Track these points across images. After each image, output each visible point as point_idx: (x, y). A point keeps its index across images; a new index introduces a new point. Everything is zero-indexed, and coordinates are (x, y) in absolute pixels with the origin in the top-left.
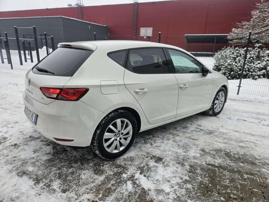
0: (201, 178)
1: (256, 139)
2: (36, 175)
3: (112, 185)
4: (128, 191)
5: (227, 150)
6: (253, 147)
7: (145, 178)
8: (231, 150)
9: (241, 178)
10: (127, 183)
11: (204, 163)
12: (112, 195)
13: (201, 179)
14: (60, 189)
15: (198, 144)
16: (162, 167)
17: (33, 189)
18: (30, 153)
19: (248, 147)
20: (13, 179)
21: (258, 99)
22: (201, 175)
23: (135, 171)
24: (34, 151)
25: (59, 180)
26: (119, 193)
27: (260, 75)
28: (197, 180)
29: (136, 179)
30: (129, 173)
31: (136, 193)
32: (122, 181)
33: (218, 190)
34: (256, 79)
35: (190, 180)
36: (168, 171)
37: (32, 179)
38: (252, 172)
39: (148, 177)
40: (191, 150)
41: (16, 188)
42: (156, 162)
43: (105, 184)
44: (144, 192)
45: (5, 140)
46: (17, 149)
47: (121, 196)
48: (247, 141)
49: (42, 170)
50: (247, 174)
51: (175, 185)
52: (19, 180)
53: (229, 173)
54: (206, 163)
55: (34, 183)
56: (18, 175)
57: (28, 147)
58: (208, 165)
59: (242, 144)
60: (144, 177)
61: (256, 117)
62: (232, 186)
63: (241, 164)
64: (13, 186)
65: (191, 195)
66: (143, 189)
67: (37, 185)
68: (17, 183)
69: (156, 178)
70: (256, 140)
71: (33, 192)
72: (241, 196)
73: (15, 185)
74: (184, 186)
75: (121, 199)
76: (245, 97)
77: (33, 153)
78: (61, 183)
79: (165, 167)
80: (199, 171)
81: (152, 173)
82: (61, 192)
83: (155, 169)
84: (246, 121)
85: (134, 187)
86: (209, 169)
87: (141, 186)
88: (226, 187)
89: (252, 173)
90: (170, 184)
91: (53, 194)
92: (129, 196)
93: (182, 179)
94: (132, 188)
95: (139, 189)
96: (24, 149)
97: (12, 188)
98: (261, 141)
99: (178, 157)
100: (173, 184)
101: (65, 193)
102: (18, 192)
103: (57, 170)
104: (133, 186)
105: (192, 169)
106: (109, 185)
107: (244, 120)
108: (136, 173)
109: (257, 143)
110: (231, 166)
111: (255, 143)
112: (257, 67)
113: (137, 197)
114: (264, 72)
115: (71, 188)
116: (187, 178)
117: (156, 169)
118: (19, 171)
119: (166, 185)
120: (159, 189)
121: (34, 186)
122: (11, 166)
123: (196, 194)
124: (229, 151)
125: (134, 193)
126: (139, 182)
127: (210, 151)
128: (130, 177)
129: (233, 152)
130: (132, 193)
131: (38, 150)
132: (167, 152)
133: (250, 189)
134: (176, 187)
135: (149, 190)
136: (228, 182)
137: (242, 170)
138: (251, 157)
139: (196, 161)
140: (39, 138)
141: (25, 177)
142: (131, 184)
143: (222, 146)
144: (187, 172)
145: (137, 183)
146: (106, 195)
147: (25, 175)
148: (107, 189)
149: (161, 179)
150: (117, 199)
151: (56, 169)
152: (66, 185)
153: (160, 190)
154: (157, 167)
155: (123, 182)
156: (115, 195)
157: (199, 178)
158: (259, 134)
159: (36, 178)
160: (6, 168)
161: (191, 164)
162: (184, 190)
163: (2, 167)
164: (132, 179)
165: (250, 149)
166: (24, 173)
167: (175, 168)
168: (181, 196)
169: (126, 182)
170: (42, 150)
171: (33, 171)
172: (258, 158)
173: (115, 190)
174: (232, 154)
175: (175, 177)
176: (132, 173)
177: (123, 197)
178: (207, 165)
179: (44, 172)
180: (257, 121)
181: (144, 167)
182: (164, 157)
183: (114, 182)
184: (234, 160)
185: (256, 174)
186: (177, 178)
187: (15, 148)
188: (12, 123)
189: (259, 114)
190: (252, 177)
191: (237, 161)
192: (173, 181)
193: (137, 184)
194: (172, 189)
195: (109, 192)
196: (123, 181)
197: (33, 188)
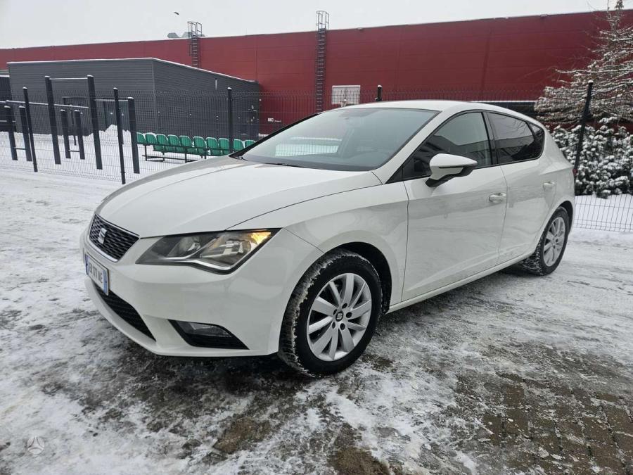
0: (487, 404)
1: (615, 322)
2: (89, 392)
3: (271, 416)
4: (310, 431)
5: (547, 346)
6: (610, 339)
7: (351, 403)
8: (557, 346)
9: (583, 407)
10: (307, 412)
11: (492, 372)
12: (270, 437)
13: (486, 407)
14: (144, 422)
15: (475, 331)
16: (392, 379)
17: (80, 423)
18: (73, 344)
19: (597, 340)
20: (31, 398)
21: (612, 240)
22: (487, 398)
23: (325, 387)
24: (84, 341)
25: (144, 403)
26: (289, 434)
27: (616, 187)
28: (477, 409)
29: (330, 405)
30: (311, 391)
31: (329, 434)
32: (296, 408)
33: (530, 431)
34: (605, 197)
35: (459, 407)
36: (406, 389)
37: (78, 401)
38: (610, 393)
39: (357, 401)
40: (460, 344)
41: (37, 418)
42: (376, 367)
43: (253, 414)
44: (349, 433)
45: (15, 316)
46: (44, 335)
47: (292, 441)
48: (594, 326)
49: (103, 381)
50: (598, 396)
51: (425, 420)
52: (47, 402)
53: (556, 395)
54: (497, 373)
55: (82, 408)
56: (44, 391)
57: (68, 331)
58: (503, 376)
59: (583, 334)
60: (348, 400)
61: (610, 277)
62: (563, 422)
63: (582, 376)
64: (32, 414)
65: (465, 441)
66: (347, 425)
67: (90, 414)
68: (41, 408)
69: (376, 403)
70: (616, 325)
71: (79, 430)
72: (588, 445)
73: (37, 412)
74: (447, 421)
75: (293, 448)
76: (582, 233)
77: (81, 344)
78: (147, 410)
79: (397, 379)
80: (480, 389)
81: (367, 392)
82: (148, 428)
83: (374, 382)
84: (587, 284)
85: (324, 421)
86: (506, 386)
87: (341, 419)
88: (549, 425)
89: (610, 395)
90: (411, 416)
91: (128, 434)
92: (312, 440)
93: (439, 406)
94: (318, 424)
95: (337, 427)
96: (60, 336)
97: (30, 420)
98: (627, 328)
99: (428, 359)
100: (419, 416)
101: (157, 431)
102: (43, 428)
103: (137, 382)
104: (323, 419)
105: (465, 385)
106: (264, 416)
107: (582, 283)
108: (328, 391)
109: (617, 332)
110: (557, 380)
111: (613, 331)
112: (607, 170)
113: (332, 442)
114: (624, 181)
115: (171, 421)
116: (454, 404)
117: (377, 383)
118: (46, 383)
119: (401, 418)
120: (385, 426)
121: (82, 416)
122: (28, 372)
123: (475, 439)
124: (551, 347)
125: (326, 435)
126: (337, 411)
127: (506, 345)
128: (315, 400)
129: (560, 349)
130: (320, 434)
131: (94, 339)
132: (402, 348)
133: (610, 430)
134: (427, 424)
135: (362, 428)
136: (552, 415)
137: (586, 389)
138: (605, 362)
139: (473, 368)
140: (95, 314)
141: (60, 397)
142: (317, 414)
143: (533, 336)
144: (451, 391)
145: (333, 412)
146: (258, 436)
147: (61, 390)
148: (259, 425)
149: (389, 405)
150: (284, 447)
151: (135, 378)
152: (159, 413)
153: (387, 429)
154: (379, 379)
155: (297, 411)
156: (280, 438)
157: (483, 404)
158: (621, 311)
159: (87, 399)
160: (15, 375)
161: (463, 374)
162: (447, 430)
163: (6, 374)
164: (319, 404)
165: (602, 343)
166: (59, 387)
167: (423, 382)
168: (439, 444)
169: (304, 410)
170: (102, 338)
171: (79, 383)
172: (624, 363)
173: (278, 427)
174: (559, 353)
175: (423, 401)
176: (319, 391)
177: (299, 442)
178: (499, 377)
179: (107, 386)
180: (613, 285)
181: (347, 378)
182: (394, 358)
183: (276, 411)
184: (564, 367)
185: (621, 398)
186: (429, 404)
187: (38, 333)
188: (32, 280)
189: (617, 270)
190: (612, 404)
191: (574, 369)
192: (419, 409)
193: (330, 415)
194: (417, 428)
195: (264, 432)
196: (298, 407)
197: (79, 420)
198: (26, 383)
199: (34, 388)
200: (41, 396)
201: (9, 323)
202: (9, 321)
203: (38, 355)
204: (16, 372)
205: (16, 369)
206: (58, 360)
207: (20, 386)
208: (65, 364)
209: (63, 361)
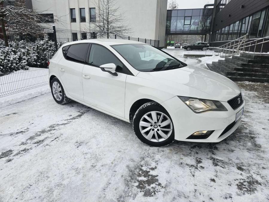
198: (264, 152)
199: (262, 149)
200: (262, 146)
201: (249, 181)
202: (248, 182)
203: (252, 157)
204: (264, 156)
205: (263, 158)
206: (248, 151)
207: (266, 152)
208: (247, 149)
209: (247, 150)
